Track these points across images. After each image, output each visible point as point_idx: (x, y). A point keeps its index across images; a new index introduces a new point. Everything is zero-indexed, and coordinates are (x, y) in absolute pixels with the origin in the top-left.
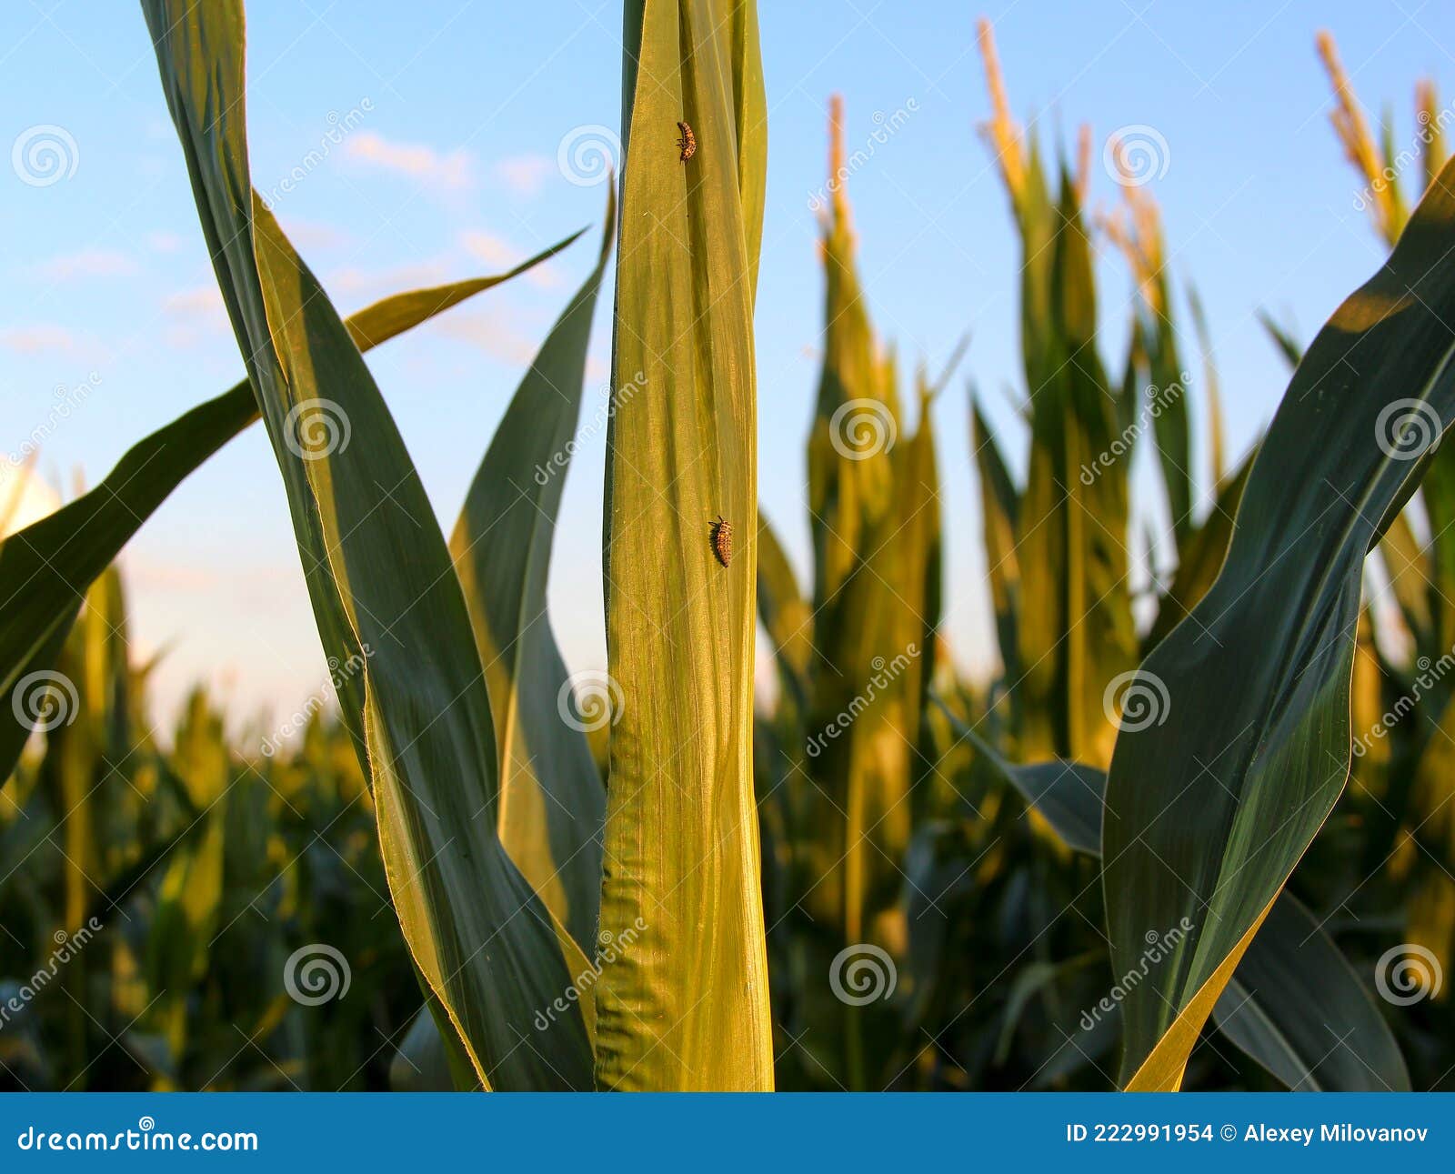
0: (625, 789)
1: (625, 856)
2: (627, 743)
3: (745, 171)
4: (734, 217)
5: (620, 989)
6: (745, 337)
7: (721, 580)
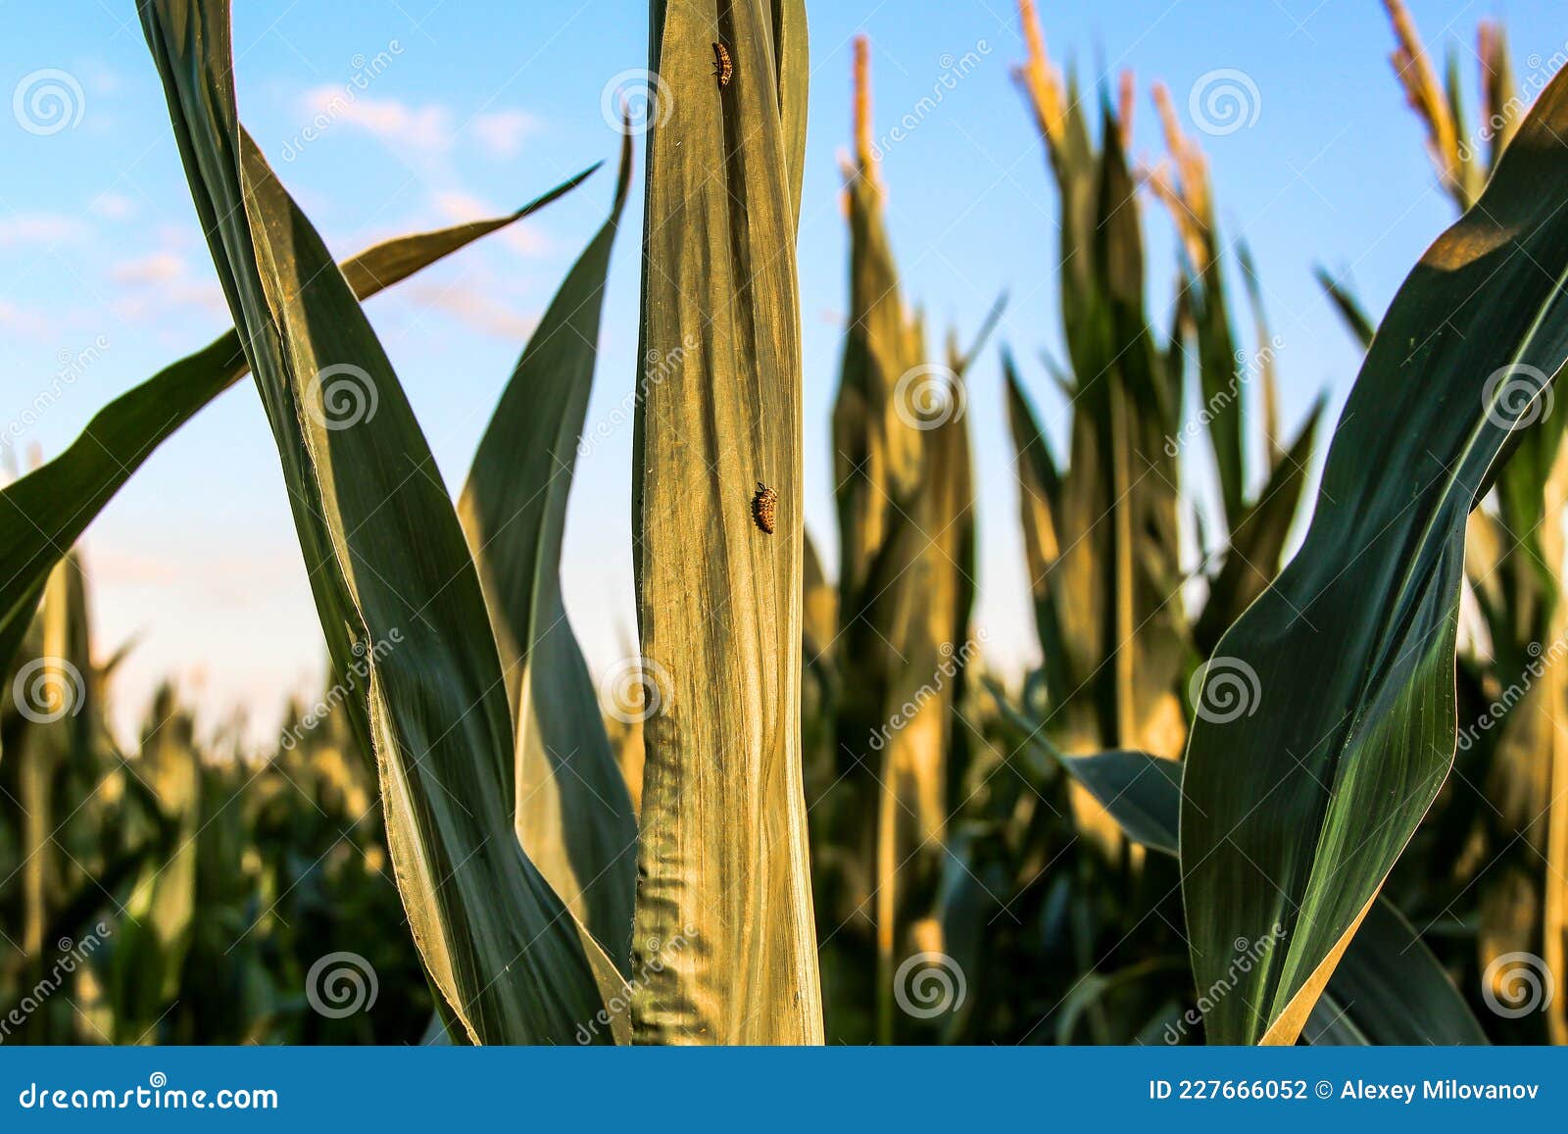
0: (662, 778)
1: (663, 852)
2: (663, 727)
3: (785, 97)
4: (775, 148)
5: (658, 1000)
6: (788, 281)
7: (765, 547)
